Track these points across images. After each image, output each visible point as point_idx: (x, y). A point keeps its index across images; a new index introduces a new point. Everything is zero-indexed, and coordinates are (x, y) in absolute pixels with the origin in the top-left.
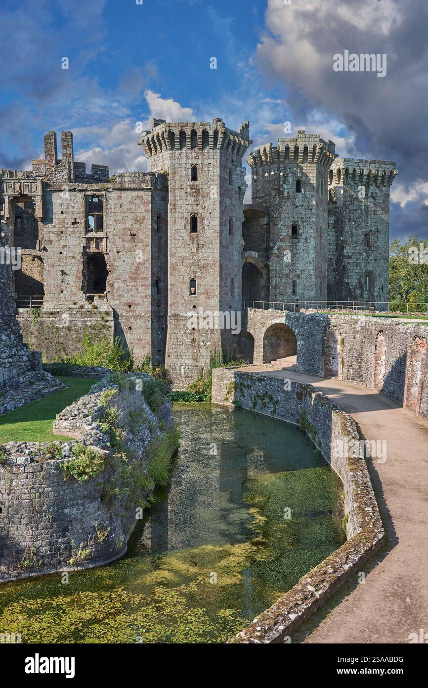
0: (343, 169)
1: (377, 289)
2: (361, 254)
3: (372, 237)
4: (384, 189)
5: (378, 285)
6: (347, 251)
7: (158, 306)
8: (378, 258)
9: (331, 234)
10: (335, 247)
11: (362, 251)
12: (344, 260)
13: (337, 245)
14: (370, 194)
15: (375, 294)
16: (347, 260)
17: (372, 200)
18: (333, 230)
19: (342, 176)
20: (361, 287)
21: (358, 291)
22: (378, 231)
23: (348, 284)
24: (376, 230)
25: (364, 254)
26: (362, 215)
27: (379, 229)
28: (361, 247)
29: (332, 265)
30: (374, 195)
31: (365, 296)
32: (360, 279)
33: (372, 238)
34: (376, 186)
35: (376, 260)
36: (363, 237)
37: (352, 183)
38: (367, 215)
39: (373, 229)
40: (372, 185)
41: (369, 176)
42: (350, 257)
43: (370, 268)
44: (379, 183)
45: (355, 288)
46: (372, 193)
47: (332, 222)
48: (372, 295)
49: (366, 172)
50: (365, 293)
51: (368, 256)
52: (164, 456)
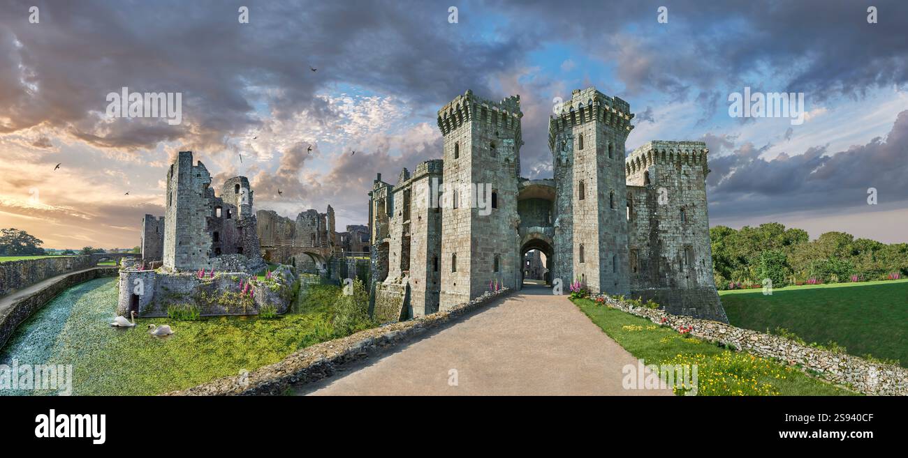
0: (652, 149)
1: (697, 263)
2: (677, 228)
3: (689, 211)
4: (697, 167)
5: (698, 259)
6: (663, 225)
7: (435, 283)
8: (696, 232)
9: (643, 209)
10: (648, 222)
11: (678, 225)
12: (659, 235)
13: (650, 220)
14: (682, 172)
15: (696, 268)
16: (663, 235)
17: (685, 178)
18: (645, 206)
19: (652, 157)
20: (680, 262)
21: (677, 266)
22: (694, 205)
23: (665, 258)
24: (692, 205)
25: (681, 228)
26: (676, 191)
27: (695, 204)
28: (678, 222)
29: (645, 240)
30: (687, 173)
31: (685, 270)
32: (678, 253)
33: (688, 213)
34: (688, 164)
35: (694, 234)
36: (678, 212)
37: (663, 163)
38: (682, 191)
39: (688, 204)
40: (684, 164)
41: (679, 155)
42: (665, 232)
43: (688, 242)
44: (690, 162)
45: (674, 262)
46: (685, 171)
47: (644, 198)
48: (693, 269)
49: (676, 151)
50: (684, 267)
51: (685, 230)
52: (296, 287)
